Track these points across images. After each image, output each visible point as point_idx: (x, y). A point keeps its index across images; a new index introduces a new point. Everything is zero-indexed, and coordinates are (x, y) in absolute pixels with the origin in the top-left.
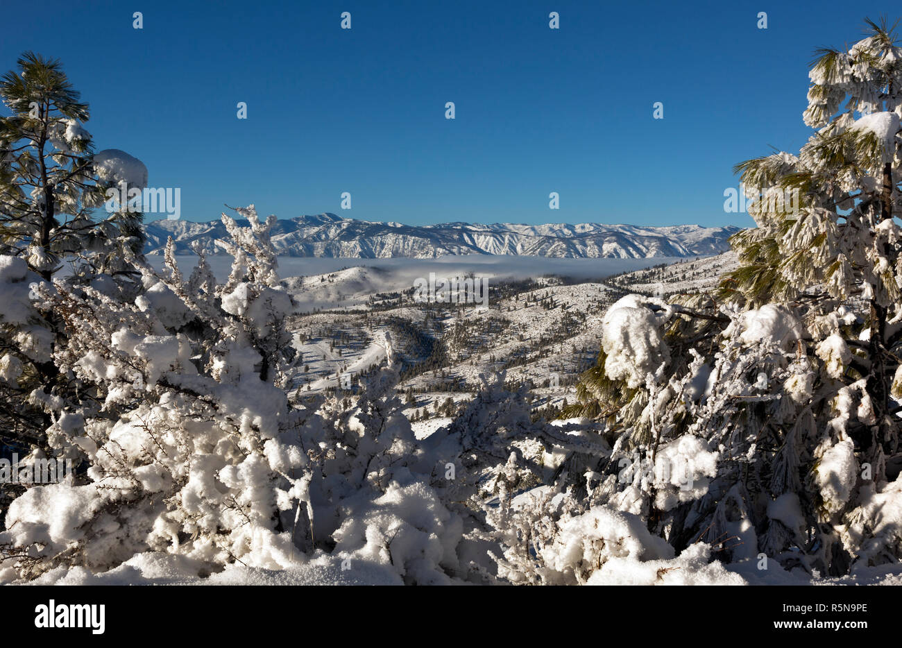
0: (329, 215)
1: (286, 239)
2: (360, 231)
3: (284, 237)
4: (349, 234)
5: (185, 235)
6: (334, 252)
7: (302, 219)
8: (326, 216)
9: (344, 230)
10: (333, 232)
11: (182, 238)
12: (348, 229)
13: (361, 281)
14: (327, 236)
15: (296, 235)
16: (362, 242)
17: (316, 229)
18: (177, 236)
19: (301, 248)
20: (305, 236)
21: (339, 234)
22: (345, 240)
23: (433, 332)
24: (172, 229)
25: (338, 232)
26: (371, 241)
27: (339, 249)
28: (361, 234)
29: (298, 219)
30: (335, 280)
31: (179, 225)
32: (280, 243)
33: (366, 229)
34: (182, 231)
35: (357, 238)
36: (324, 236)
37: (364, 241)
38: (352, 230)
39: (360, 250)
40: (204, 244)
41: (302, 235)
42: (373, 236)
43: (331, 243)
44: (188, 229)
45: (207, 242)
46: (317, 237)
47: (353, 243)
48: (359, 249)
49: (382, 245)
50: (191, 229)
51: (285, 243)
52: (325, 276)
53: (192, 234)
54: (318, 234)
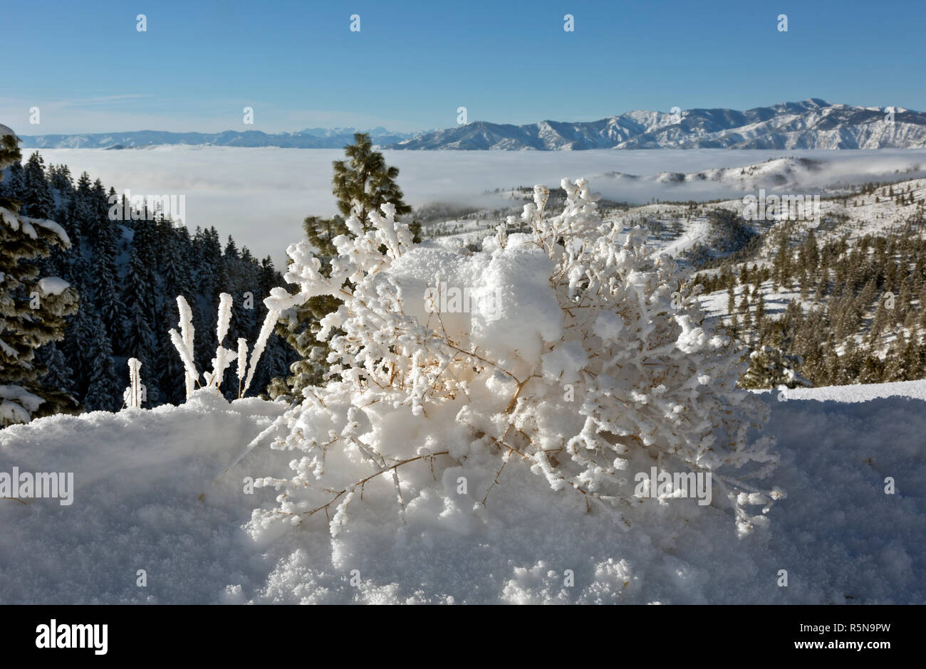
0: (815, 101)
1: (757, 130)
2: (844, 119)
3: (755, 127)
4: (830, 123)
5: (654, 127)
6: (808, 143)
7: (783, 106)
8: (812, 103)
9: (823, 118)
10: (811, 120)
11: (652, 130)
12: (829, 117)
13: (785, 174)
14: (804, 125)
15: (769, 125)
16: (844, 132)
17: (793, 117)
18: (647, 128)
19: (770, 138)
20: (779, 126)
21: (817, 123)
22: (823, 130)
23: (758, 226)
24: (643, 120)
25: (817, 119)
26: (856, 131)
27: (814, 140)
28: (843, 122)
29: (777, 107)
30: (756, 173)
31: (650, 117)
32: (749, 134)
33: (851, 116)
34: (652, 123)
35: (839, 126)
36: (800, 125)
37: (846, 130)
38: (834, 118)
39: (840, 141)
40: (672, 135)
41: (776, 125)
42: (858, 124)
43: (806, 133)
44: (659, 120)
45: (675, 134)
46: (793, 126)
47: (832, 132)
48: (838, 140)
49: (868, 134)
50: (662, 120)
51: (755, 134)
52: (747, 169)
53: (662, 126)
54: (794, 124)
